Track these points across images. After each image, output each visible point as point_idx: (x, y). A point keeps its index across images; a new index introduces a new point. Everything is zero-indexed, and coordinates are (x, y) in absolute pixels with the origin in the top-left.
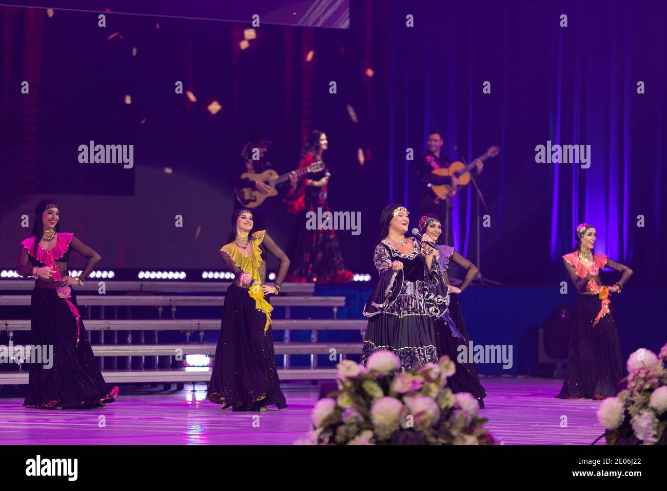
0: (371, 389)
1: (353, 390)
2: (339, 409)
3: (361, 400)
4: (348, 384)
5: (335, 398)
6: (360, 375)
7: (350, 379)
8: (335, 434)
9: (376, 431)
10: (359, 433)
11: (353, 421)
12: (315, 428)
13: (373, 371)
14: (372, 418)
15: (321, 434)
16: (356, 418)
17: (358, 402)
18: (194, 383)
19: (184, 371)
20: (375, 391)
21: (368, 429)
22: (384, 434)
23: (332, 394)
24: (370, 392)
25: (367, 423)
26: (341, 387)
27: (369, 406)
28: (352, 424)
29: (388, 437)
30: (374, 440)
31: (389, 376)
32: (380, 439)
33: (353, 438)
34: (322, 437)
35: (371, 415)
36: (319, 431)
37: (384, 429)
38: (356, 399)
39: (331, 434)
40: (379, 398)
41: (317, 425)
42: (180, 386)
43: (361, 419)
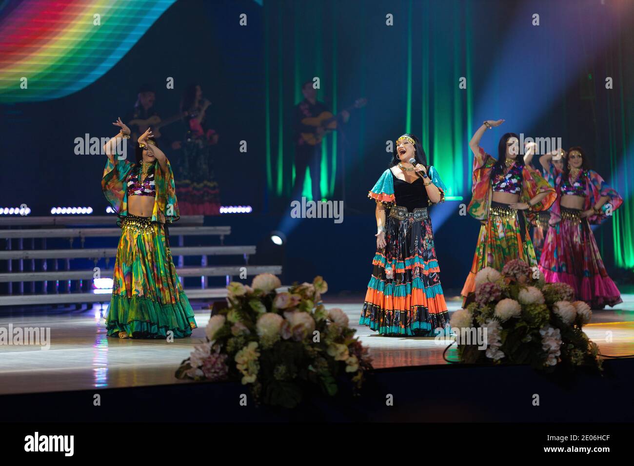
0: (256, 306)
1: (241, 308)
2: (228, 324)
3: (248, 316)
4: (236, 302)
5: (225, 315)
6: (246, 294)
7: (237, 297)
8: (225, 345)
9: (260, 342)
10: (246, 344)
11: (241, 333)
12: (208, 341)
13: (257, 291)
14: (257, 330)
15: (213, 345)
16: (243, 331)
17: (244, 318)
18: (102, 303)
19: (93, 293)
20: (259, 308)
21: (253, 340)
22: (267, 344)
23: (222, 311)
24: (255, 309)
25: (253, 335)
26: (230, 305)
27: (255, 321)
28: (240, 336)
29: (271, 347)
30: (259, 350)
31: (271, 295)
32: (264, 348)
33: (242, 349)
34: (214, 348)
35: (256, 328)
36: (211, 343)
37: (268, 341)
38: (243, 315)
39: (222, 345)
40: (263, 314)
41: (210, 338)
42: (90, 306)
43: (248, 332)
